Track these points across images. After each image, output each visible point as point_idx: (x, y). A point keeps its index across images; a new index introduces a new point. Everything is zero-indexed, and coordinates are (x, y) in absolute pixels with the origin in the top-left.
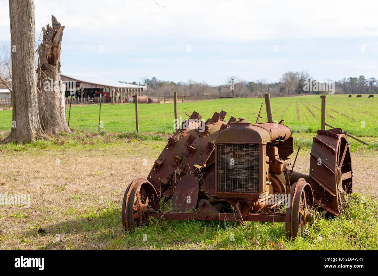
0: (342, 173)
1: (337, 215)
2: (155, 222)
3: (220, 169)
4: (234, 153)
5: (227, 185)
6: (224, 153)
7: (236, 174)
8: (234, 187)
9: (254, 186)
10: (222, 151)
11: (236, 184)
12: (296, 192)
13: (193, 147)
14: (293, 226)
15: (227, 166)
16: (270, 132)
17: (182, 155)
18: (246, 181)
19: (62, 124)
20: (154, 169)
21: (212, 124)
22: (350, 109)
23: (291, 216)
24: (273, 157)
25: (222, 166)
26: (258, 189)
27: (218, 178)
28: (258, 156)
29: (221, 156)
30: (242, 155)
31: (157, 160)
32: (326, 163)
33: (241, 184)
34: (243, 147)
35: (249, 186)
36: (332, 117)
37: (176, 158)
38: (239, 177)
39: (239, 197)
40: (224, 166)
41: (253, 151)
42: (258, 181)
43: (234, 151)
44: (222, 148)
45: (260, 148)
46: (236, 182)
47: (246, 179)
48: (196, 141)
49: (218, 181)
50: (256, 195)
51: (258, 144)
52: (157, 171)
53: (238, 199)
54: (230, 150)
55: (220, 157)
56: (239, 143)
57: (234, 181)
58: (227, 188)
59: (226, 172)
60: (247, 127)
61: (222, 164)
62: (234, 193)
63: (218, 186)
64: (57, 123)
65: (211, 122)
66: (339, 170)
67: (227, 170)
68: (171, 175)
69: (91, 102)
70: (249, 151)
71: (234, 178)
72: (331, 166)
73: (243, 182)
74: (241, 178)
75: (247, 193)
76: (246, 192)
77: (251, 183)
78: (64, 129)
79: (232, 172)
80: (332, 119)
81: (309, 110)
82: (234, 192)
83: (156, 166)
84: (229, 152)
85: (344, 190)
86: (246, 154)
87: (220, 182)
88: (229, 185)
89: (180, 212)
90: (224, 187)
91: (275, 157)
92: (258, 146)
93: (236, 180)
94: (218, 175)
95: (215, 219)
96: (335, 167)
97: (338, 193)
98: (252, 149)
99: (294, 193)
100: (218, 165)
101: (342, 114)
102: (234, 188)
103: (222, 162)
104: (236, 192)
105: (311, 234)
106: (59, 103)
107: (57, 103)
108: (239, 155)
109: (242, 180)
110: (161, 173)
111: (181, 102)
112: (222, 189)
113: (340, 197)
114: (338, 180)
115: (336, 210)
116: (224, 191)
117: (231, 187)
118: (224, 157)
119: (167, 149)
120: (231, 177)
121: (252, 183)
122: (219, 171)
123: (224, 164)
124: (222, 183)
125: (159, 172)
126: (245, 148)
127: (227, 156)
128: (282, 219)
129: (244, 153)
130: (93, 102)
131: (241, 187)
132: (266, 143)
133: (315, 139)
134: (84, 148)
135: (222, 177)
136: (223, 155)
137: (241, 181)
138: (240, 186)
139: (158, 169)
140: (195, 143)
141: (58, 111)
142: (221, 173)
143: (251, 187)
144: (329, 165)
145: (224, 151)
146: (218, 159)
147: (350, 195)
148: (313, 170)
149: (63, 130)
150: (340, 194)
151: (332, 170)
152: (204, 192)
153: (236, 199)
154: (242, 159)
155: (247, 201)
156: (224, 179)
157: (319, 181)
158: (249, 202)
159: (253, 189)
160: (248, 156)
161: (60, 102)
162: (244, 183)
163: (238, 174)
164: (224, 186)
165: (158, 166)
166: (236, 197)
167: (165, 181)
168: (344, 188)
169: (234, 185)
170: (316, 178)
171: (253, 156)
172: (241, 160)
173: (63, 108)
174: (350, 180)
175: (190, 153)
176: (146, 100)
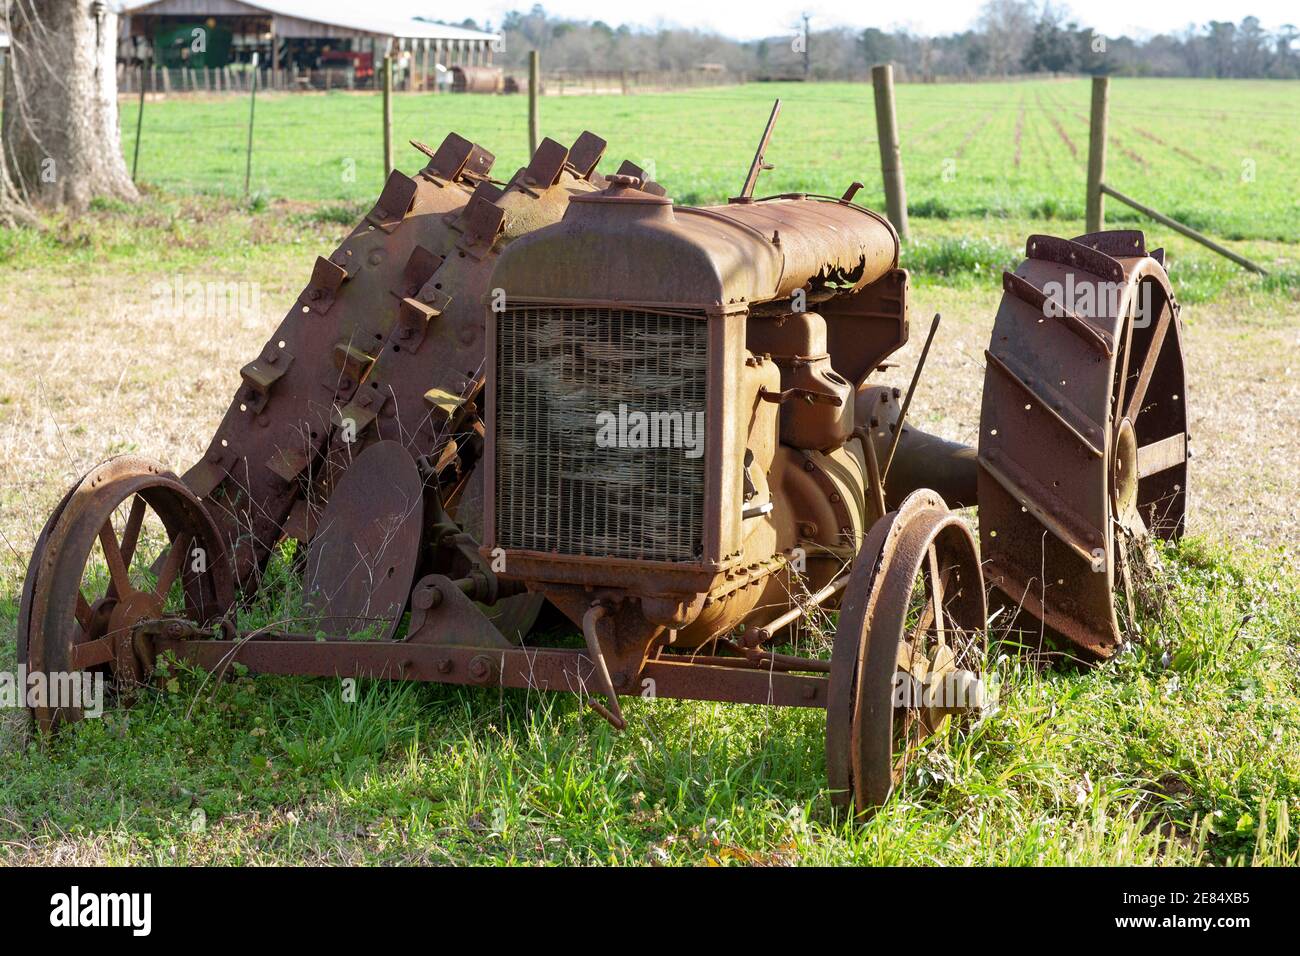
0: (1141, 443)
1: (1107, 652)
2: (189, 684)
3: (508, 432)
4: (579, 353)
5: (542, 513)
6: (532, 351)
7: (590, 461)
8: (577, 524)
9: (679, 527)
10: (520, 343)
11: (589, 511)
12: (884, 566)
13: (429, 303)
14: (862, 746)
15: (544, 421)
16: (774, 249)
17: (376, 341)
18: (637, 497)
19: (104, 165)
20: (243, 408)
21: (526, 197)
22: (1207, 130)
23: (853, 694)
24: (798, 367)
25: (520, 419)
26: (698, 541)
27: (497, 476)
28: (702, 372)
29: (515, 367)
30: (621, 364)
31: (254, 363)
32: (1061, 403)
33: (613, 514)
34: (628, 325)
35: (655, 524)
36: (1139, 160)
37: (341, 354)
38: (604, 478)
39: (601, 579)
40: (532, 420)
41: (676, 344)
42: (699, 499)
43: (578, 346)
44: (520, 328)
45: (710, 333)
46: (589, 501)
47: (637, 488)
48: (443, 274)
49: (497, 491)
50: (684, 572)
51: (702, 313)
52: (255, 414)
53: (598, 588)
54: (561, 340)
55: (508, 373)
56: (604, 303)
57: (577, 495)
58: (541, 530)
59: (541, 448)
60: (650, 222)
61: (520, 409)
62: (575, 558)
63: (497, 518)
64: (83, 162)
65: (523, 184)
66: (1126, 429)
67: (543, 440)
68: (319, 437)
69: (302, 84)
70: (653, 344)
71: (578, 483)
72: (1084, 418)
73: (625, 502)
74: (614, 480)
75: (639, 560)
76: (634, 556)
77: (662, 509)
78: (111, 183)
79: (567, 449)
80: (1138, 165)
81: (1060, 131)
82: (576, 551)
83: (250, 391)
84: (556, 349)
85: (1148, 525)
86: (640, 362)
87: (507, 497)
88: (554, 514)
89: (320, 638)
90: (530, 524)
91: (808, 369)
92: (703, 323)
93: (590, 492)
94: (497, 462)
95: (486, 678)
96: (1102, 423)
97: (1116, 544)
98: (670, 337)
99: (877, 570)
100: (498, 410)
101: (1176, 150)
102: (577, 533)
103: (520, 400)
104: (588, 553)
105: (962, 773)
106: (91, 84)
107: (84, 85)
108: (605, 364)
109: (620, 495)
110: (271, 425)
111: (619, 91)
112: (518, 532)
113: (1125, 562)
114: (1118, 477)
115: (1100, 628)
116: (529, 546)
117: (565, 524)
118: (531, 370)
119: (306, 309)
120: (562, 474)
121: (665, 510)
122: (503, 440)
123: (532, 408)
124: (518, 502)
125: (263, 420)
126: (635, 331)
127: (547, 370)
128: (816, 691)
129: (633, 355)
130: (310, 86)
131: (612, 530)
132: (744, 307)
133: (1014, 284)
134: (164, 260)
135: (519, 473)
136: (526, 364)
137: (613, 500)
138: (607, 523)
139: (259, 408)
140: (438, 286)
141: (88, 114)
142: (517, 452)
143: (661, 528)
144: (1076, 412)
145: (531, 341)
146: (503, 382)
147: (1173, 546)
148: (994, 432)
149: (106, 189)
150: (1127, 544)
151: (1087, 435)
152: (451, 533)
153: (588, 585)
154: (621, 387)
155: (644, 600)
156: (530, 484)
157: (1021, 487)
158: (650, 607)
159: (672, 541)
160: (652, 371)
161: (98, 82)
162: (630, 509)
163: (600, 461)
164: (530, 518)
165: (260, 394)
166: (585, 577)
167: (286, 467)
168: (1144, 513)
169: (577, 516)
170: (1008, 474)
171: (676, 372)
172: (615, 391)
173: (106, 104)
174: (1178, 473)
175: (410, 334)
176: (496, 82)
